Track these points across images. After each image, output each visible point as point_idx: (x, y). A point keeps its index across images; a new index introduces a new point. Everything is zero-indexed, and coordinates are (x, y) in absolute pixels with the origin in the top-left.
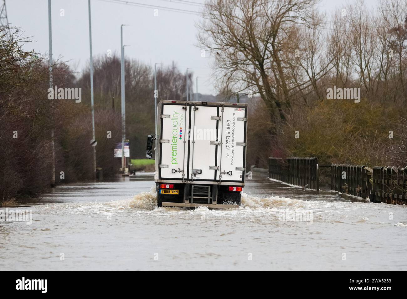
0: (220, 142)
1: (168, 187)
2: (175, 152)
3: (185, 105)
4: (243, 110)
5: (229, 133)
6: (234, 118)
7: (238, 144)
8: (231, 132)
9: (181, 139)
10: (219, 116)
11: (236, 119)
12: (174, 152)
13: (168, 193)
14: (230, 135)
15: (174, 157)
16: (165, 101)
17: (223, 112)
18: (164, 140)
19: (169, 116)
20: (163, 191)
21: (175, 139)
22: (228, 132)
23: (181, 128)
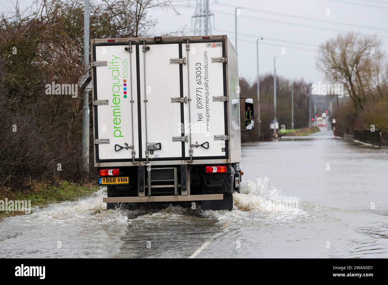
0: (188, 98)
1: (110, 173)
2: (118, 119)
3: (128, 44)
4: (219, 45)
5: (200, 83)
6: (206, 58)
7: (215, 99)
8: (203, 81)
9: (125, 97)
10: (183, 57)
11: (210, 60)
12: (116, 118)
13: (113, 183)
14: (202, 86)
15: (116, 126)
16: (98, 41)
17: (188, 50)
18: (99, 101)
19: (104, 64)
20: (104, 180)
21: (117, 97)
22: (198, 81)
23: (125, 81)
